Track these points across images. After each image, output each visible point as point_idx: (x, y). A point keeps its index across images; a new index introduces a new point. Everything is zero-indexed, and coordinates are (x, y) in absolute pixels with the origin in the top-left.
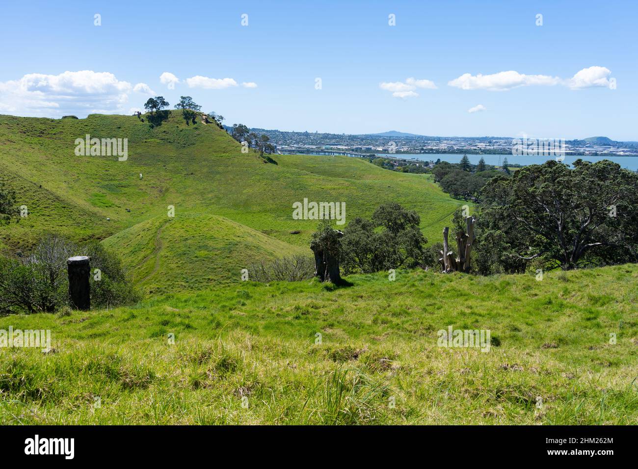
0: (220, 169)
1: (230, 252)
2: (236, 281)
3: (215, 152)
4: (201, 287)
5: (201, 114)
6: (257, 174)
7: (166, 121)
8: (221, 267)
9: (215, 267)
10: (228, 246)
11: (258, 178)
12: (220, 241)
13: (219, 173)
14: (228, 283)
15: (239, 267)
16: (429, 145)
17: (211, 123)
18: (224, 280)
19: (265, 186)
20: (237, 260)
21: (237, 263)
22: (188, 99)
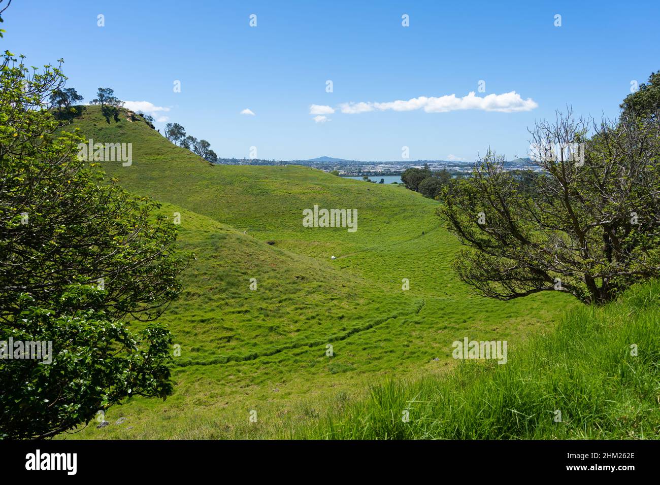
0: (155, 174)
1: (216, 249)
2: (236, 295)
3: (146, 154)
4: (177, 308)
5: (126, 111)
6: (204, 178)
7: (79, 119)
8: (206, 274)
9: (196, 273)
10: (211, 241)
11: (205, 182)
12: (194, 233)
13: (152, 179)
14: (223, 299)
15: (237, 271)
16: (365, 169)
17: (139, 120)
18: (215, 294)
19: (217, 192)
20: (230, 261)
21: (232, 266)
22: (108, 92)
